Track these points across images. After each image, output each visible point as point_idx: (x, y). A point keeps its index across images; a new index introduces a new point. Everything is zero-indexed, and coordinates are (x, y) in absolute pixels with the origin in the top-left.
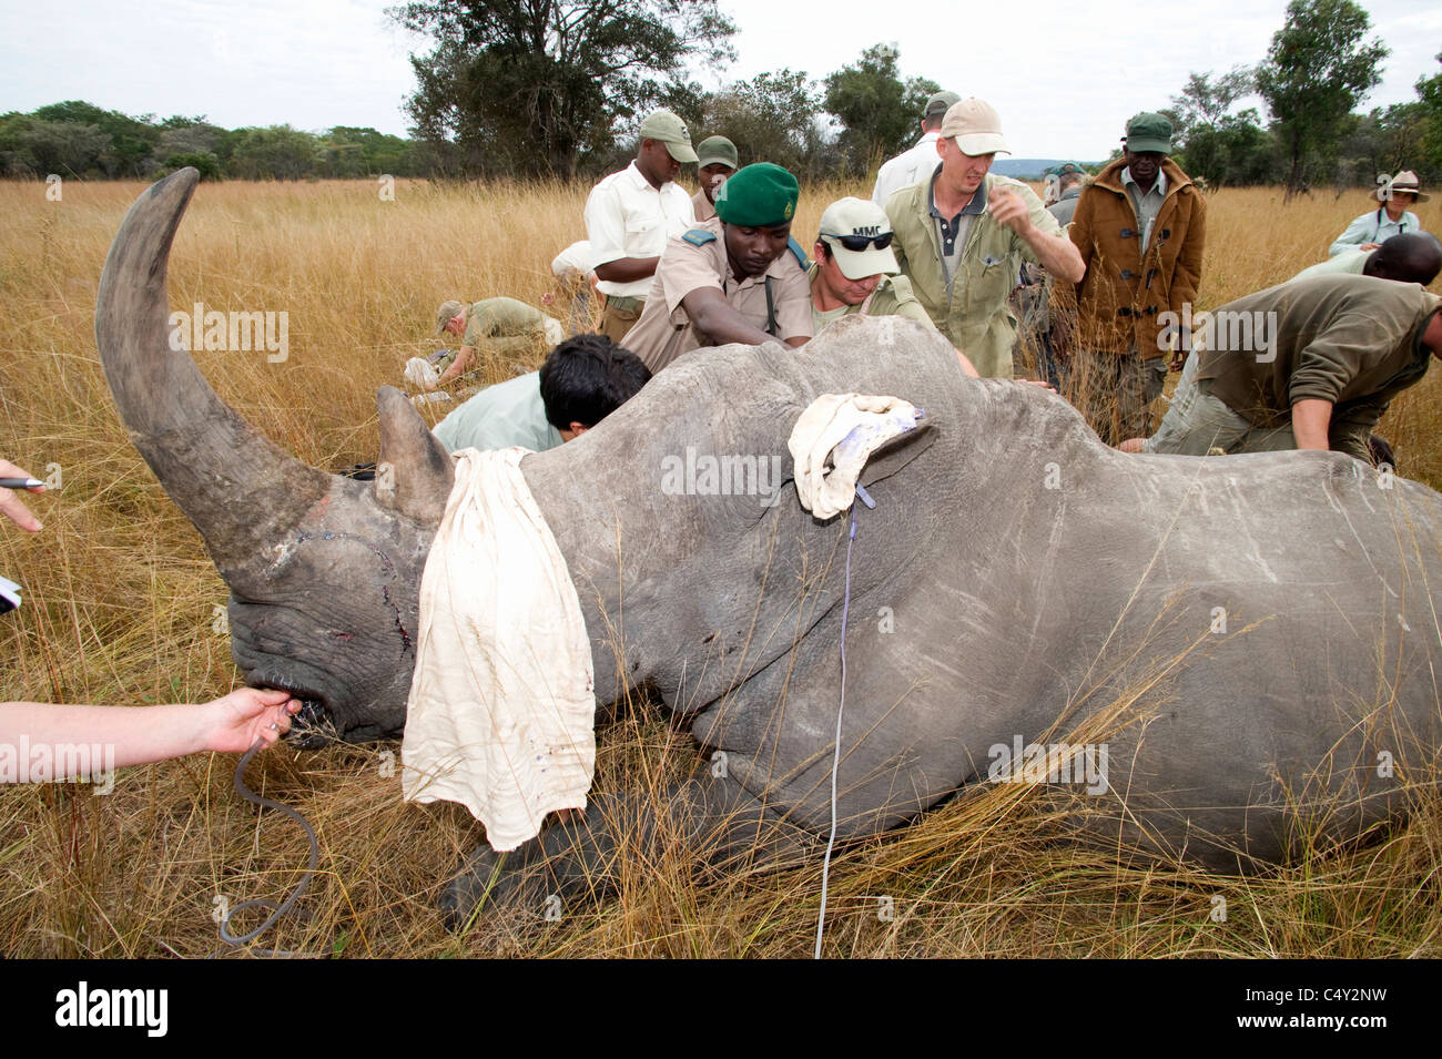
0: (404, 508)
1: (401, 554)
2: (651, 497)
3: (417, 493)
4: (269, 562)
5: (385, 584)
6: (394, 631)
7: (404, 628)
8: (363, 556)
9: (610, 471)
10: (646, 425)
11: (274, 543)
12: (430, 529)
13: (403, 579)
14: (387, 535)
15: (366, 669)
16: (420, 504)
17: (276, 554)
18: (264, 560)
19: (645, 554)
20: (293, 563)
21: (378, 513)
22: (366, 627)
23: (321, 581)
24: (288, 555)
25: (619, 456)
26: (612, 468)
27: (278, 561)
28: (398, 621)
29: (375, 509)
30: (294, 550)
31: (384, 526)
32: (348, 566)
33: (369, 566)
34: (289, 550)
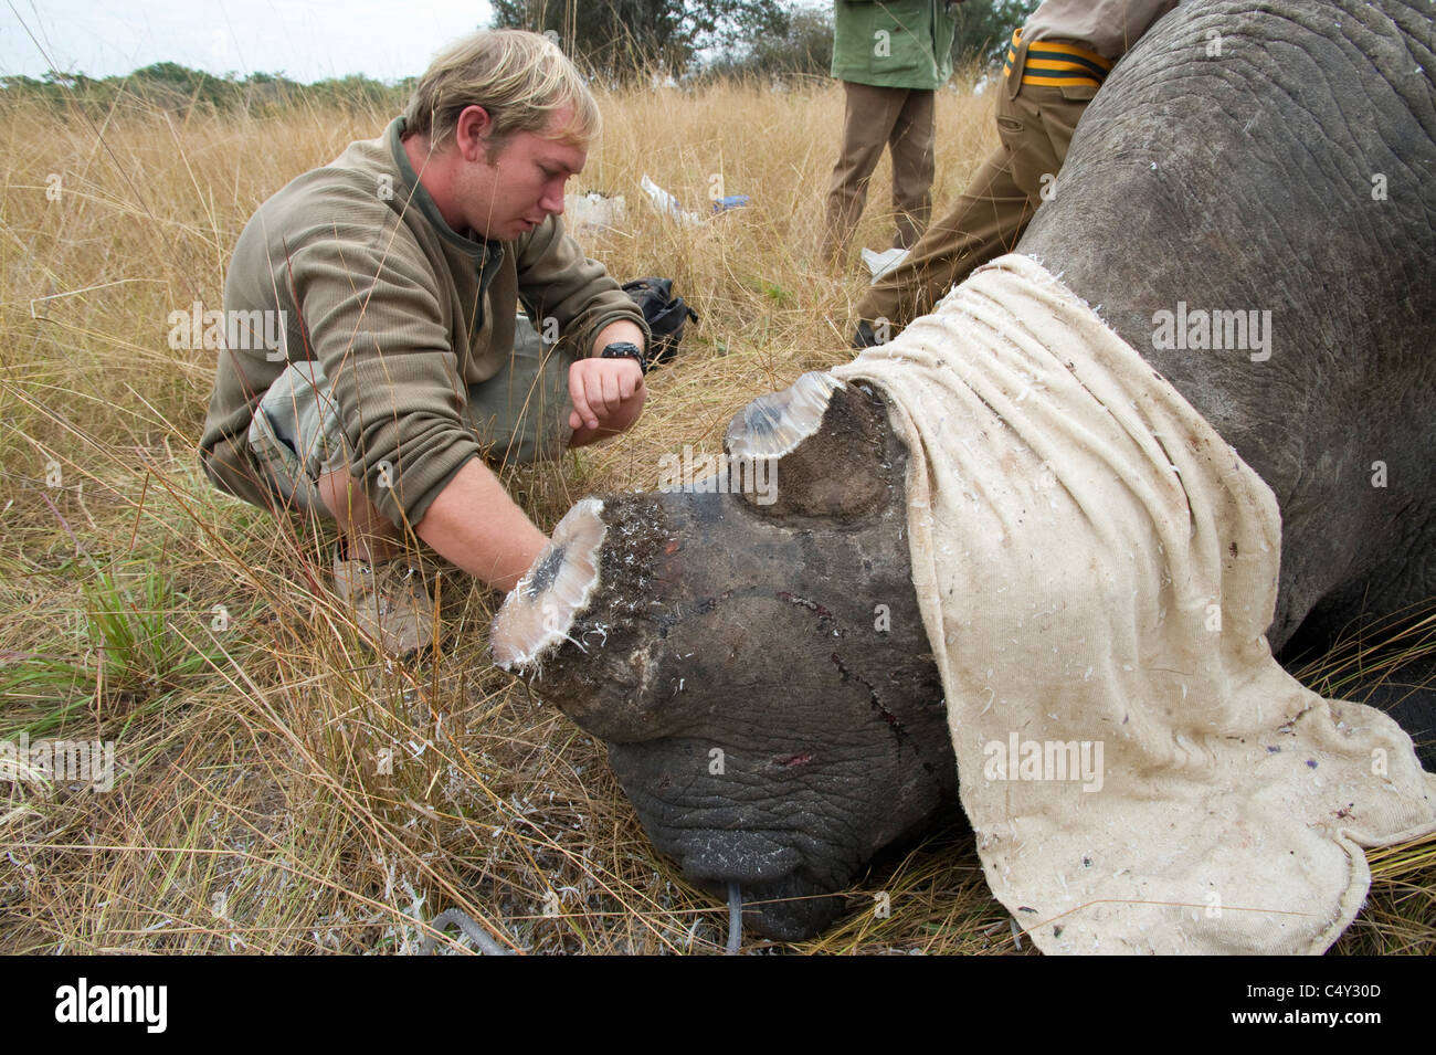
0: (808, 503)
1: (839, 589)
2: (1280, 284)
3: (817, 468)
4: (632, 686)
5: (833, 650)
6: (874, 720)
7: (888, 710)
8: (775, 617)
9: (1155, 273)
10: (1187, 148)
11: (624, 653)
12: (869, 525)
13: (859, 631)
14: (800, 566)
15: (852, 798)
16: (831, 487)
17: (637, 668)
18: (622, 686)
19: (1306, 406)
20: (668, 671)
21: (766, 529)
22: (826, 731)
23: (727, 683)
24: (654, 664)
25: (1159, 234)
26: (1156, 263)
27: (644, 680)
28: (874, 701)
29: (757, 524)
30: (660, 654)
31: (786, 550)
32: (758, 643)
33: (794, 631)
34: (653, 655)
